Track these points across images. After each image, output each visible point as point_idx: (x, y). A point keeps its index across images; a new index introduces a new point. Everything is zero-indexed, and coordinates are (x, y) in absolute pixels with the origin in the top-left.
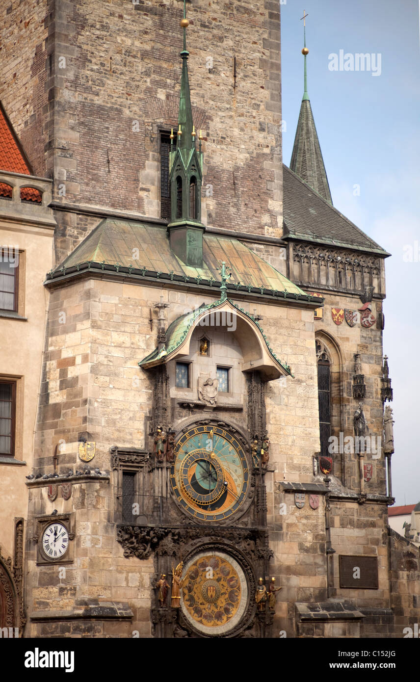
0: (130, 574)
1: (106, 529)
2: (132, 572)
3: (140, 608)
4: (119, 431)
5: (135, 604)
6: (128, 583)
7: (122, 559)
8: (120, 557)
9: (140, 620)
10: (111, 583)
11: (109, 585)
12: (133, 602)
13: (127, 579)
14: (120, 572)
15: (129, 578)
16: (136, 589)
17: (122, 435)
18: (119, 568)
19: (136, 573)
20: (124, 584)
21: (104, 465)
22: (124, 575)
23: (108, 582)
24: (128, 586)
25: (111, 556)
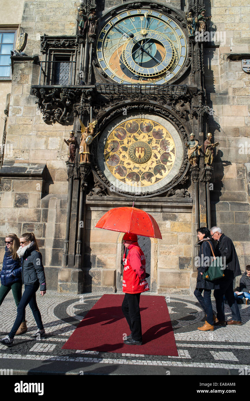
0: (50, 139)
1: (28, 100)
2: (52, 136)
3: (58, 169)
4: (52, 24)
5: (54, 165)
6: (47, 146)
7: (43, 125)
8: (40, 123)
9: (58, 180)
10: (29, 147)
11: (27, 148)
12: (51, 164)
13: (46, 143)
14: (40, 137)
15: (49, 142)
16: (56, 151)
17: (54, 27)
18: (39, 133)
19: (57, 137)
20: (43, 147)
21: (34, 51)
22: (44, 139)
23: (26, 146)
24: (47, 148)
25: (31, 123)
